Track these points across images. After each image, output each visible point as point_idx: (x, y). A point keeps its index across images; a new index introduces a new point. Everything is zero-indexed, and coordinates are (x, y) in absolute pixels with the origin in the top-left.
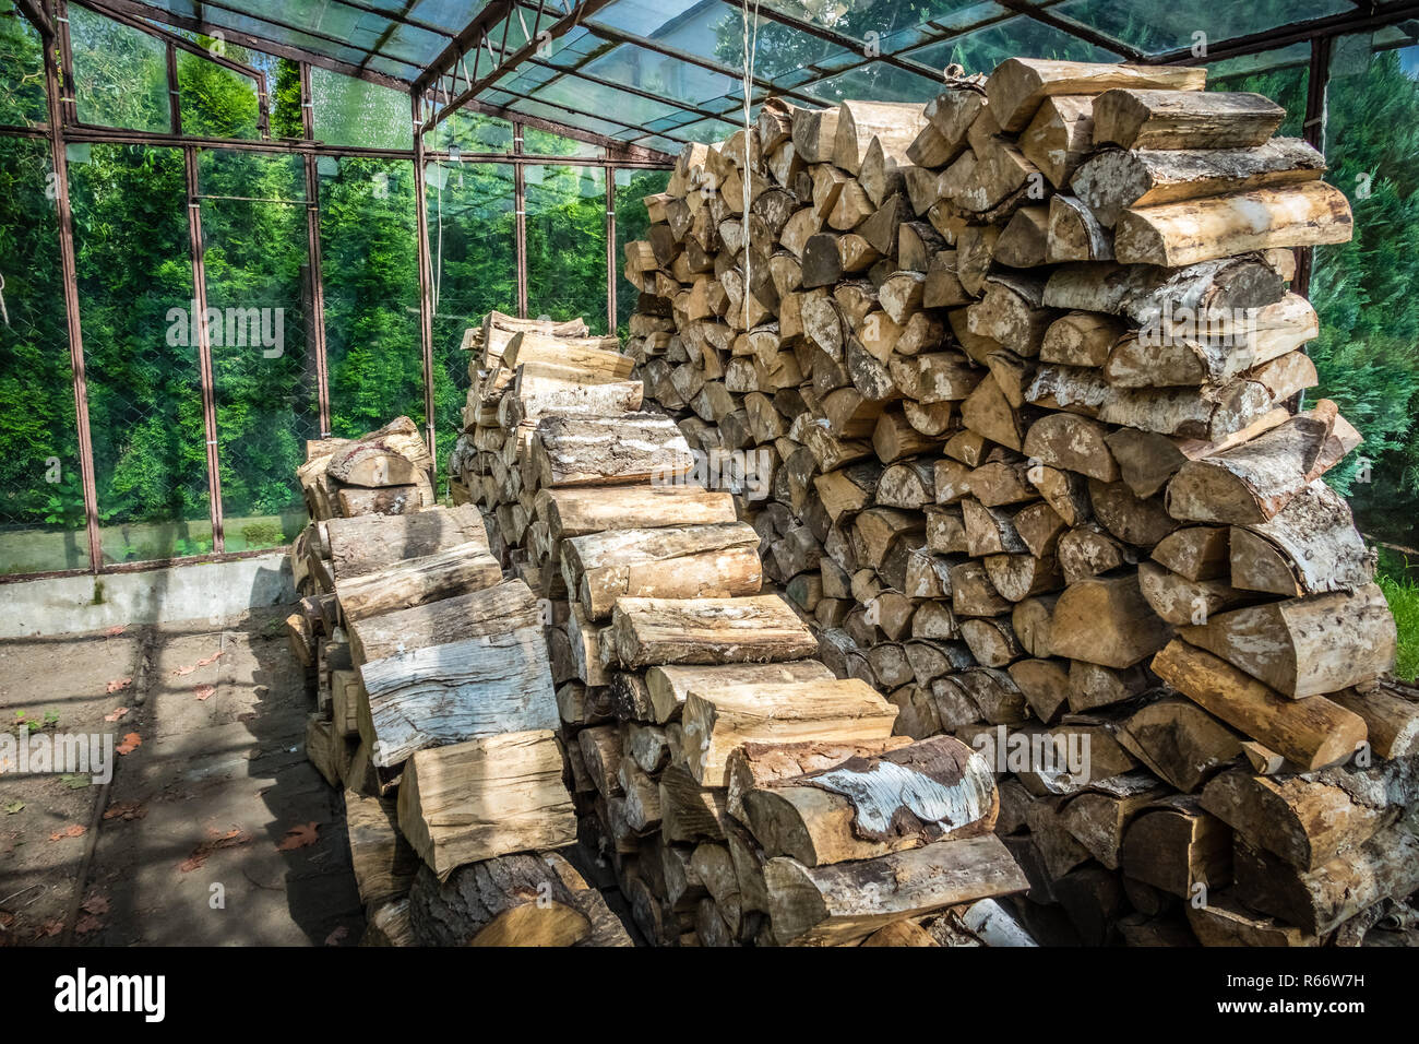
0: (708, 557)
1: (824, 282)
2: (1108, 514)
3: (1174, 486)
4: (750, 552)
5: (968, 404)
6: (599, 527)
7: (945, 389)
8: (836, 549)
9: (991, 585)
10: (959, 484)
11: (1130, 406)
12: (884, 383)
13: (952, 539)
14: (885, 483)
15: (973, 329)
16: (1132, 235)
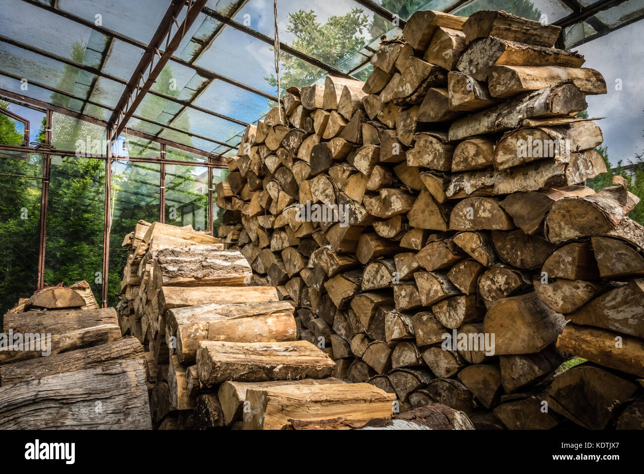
0: (261, 318)
1: (323, 169)
2: (508, 254)
3: (550, 220)
4: (288, 315)
5: (412, 212)
6: (190, 303)
7: (398, 204)
8: (340, 327)
9: (439, 322)
10: (411, 264)
11: (511, 181)
12: (361, 213)
13: (410, 299)
14: (366, 276)
15: (410, 164)
16: (499, 78)
